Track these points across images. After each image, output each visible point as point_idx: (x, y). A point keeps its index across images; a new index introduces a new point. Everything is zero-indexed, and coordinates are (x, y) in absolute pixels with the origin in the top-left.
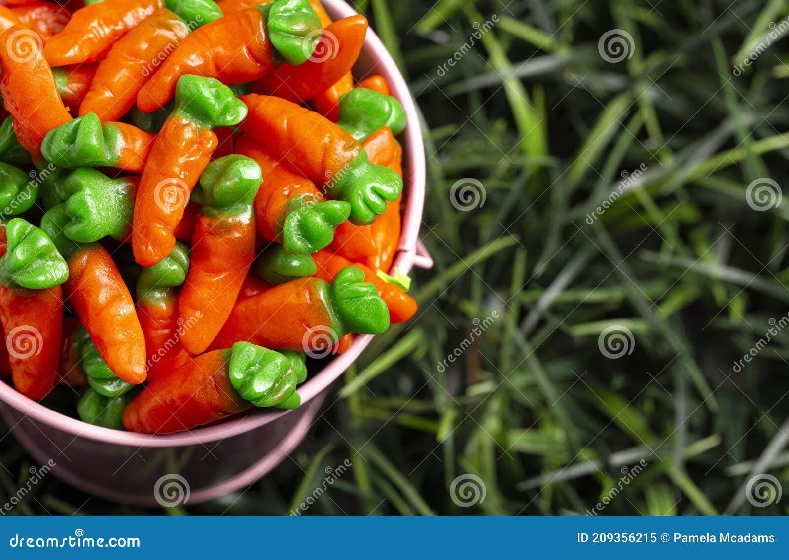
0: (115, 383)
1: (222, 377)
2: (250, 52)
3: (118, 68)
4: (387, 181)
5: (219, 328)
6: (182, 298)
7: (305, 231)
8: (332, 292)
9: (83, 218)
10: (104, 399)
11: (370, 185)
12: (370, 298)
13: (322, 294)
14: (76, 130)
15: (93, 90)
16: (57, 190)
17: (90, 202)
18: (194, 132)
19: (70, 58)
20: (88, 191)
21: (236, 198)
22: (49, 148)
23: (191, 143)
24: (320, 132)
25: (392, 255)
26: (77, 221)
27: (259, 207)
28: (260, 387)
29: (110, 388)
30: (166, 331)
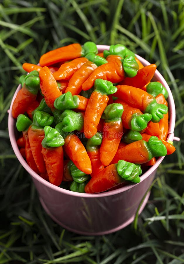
0: (81, 178)
1: (115, 172)
2: (118, 73)
3: (76, 79)
4: (163, 108)
5: (113, 157)
6: (101, 149)
7: (138, 123)
8: (148, 144)
9: (68, 124)
10: (78, 184)
11: (158, 109)
12: (160, 144)
13: (145, 145)
14: (64, 97)
15: (69, 86)
16: (59, 118)
17: (70, 119)
18: (101, 96)
19: (61, 77)
20: (69, 116)
21: (116, 116)
22: (56, 104)
23: (101, 99)
24: (141, 94)
25: (167, 135)
26: (66, 125)
27: (123, 118)
28: (127, 173)
29: (80, 180)
30: (96, 159)
